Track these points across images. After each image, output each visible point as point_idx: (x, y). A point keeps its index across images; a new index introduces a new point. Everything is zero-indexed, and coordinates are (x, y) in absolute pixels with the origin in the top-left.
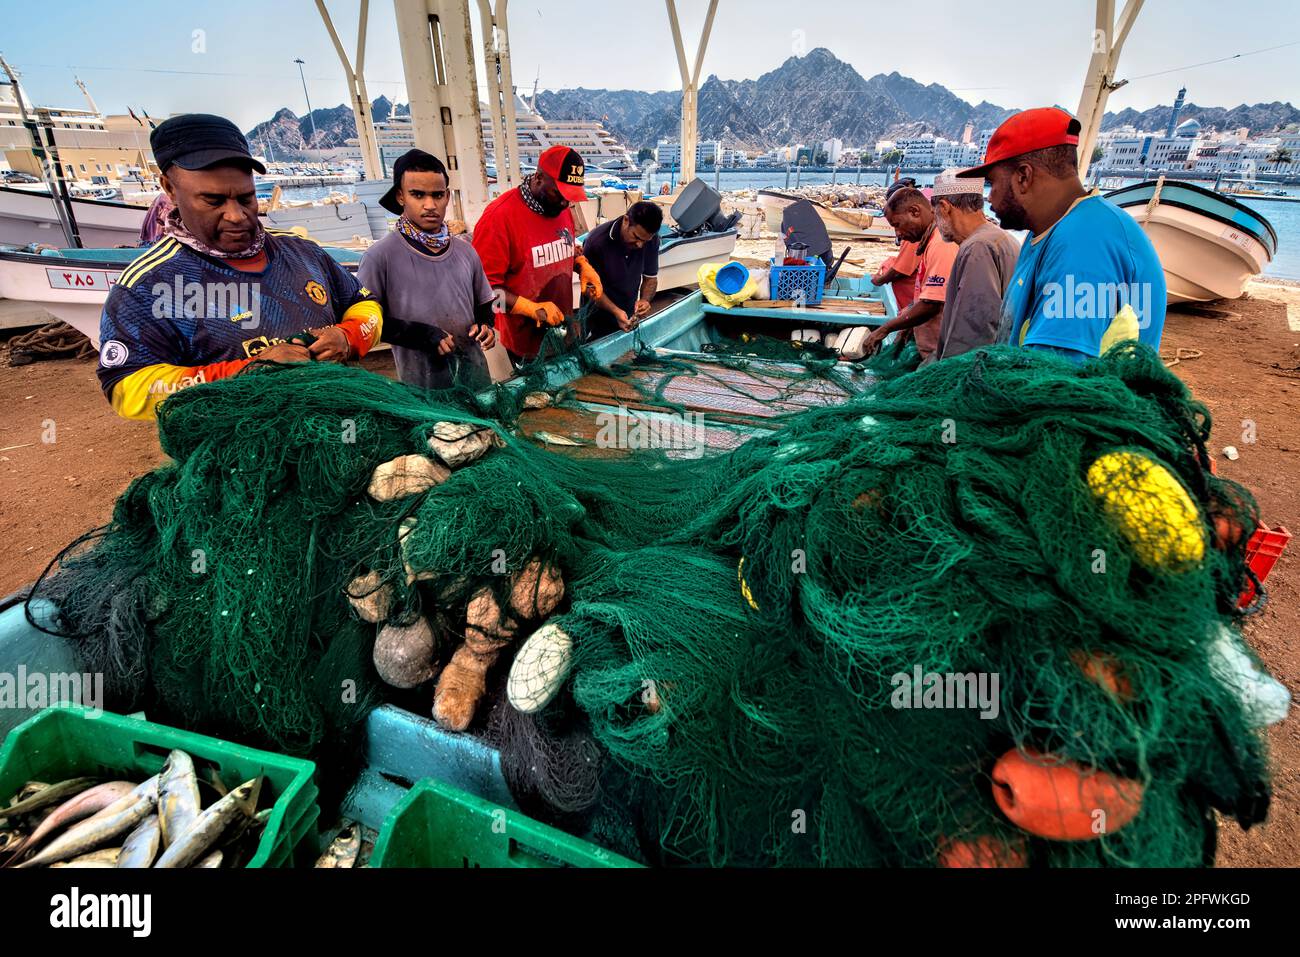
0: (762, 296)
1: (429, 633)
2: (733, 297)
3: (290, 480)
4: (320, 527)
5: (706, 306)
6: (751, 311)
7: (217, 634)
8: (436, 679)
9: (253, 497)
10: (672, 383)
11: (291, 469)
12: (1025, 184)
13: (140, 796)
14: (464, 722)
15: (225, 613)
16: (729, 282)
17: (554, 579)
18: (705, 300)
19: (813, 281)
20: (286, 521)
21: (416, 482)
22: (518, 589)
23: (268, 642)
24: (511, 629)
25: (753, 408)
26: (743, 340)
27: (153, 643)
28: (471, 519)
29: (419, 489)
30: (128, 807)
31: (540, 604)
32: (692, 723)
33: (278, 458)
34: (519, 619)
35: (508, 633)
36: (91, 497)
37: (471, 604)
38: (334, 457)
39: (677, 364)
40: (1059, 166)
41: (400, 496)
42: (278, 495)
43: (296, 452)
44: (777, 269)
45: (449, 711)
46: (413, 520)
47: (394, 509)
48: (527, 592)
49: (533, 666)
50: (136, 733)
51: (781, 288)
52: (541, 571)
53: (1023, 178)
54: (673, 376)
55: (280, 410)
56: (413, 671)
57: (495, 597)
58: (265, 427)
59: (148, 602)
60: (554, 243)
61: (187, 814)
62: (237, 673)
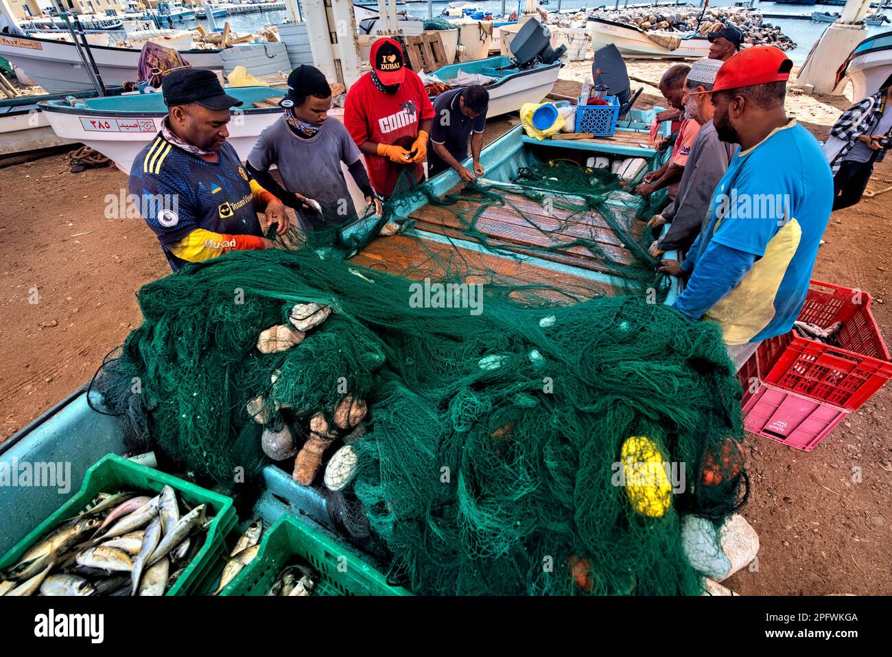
0: (568, 130)
1: (289, 435)
2: (545, 132)
3: (212, 343)
4: (231, 369)
5: (524, 138)
6: (559, 142)
7: (182, 427)
8: (295, 457)
9: (192, 353)
10: (485, 214)
11: (212, 336)
12: (738, 111)
13: (151, 506)
14: (309, 481)
15: (184, 416)
16: (543, 118)
17: (360, 406)
18: (524, 132)
19: (609, 118)
20: (212, 365)
21: (283, 344)
22: (338, 413)
23: (208, 432)
24: (334, 434)
25: (538, 239)
26: (549, 166)
27: (152, 423)
28: (308, 379)
29: (284, 349)
30: (146, 511)
31: (351, 421)
32: (405, 523)
33: (204, 330)
34: (339, 430)
35: (332, 436)
36: (129, 270)
37: (312, 421)
38: (235, 329)
39: (492, 195)
40: (766, 100)
41: (274, 352)
42: (207, 350)
43: (214, 325)
44: (581, 108)
45: (300, 476)
46: (279, 372)
47: (270, 361)
48: (343, 414)
49: (335, 471)
50: (147, 474)
51: (584, 124)
52: (352, 402)
53: (738, 106)
54: (487, 206)
55: (203, 301)
56: (282, 454)
57: (325, 418)
58: (195, 311)
59: (147, 402)
60: (398, 114)
61: (173, 520)
62: (193, 447)
